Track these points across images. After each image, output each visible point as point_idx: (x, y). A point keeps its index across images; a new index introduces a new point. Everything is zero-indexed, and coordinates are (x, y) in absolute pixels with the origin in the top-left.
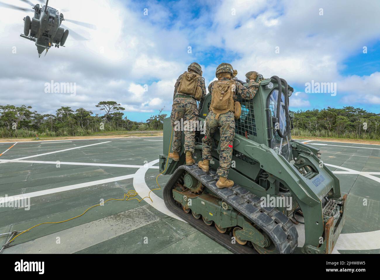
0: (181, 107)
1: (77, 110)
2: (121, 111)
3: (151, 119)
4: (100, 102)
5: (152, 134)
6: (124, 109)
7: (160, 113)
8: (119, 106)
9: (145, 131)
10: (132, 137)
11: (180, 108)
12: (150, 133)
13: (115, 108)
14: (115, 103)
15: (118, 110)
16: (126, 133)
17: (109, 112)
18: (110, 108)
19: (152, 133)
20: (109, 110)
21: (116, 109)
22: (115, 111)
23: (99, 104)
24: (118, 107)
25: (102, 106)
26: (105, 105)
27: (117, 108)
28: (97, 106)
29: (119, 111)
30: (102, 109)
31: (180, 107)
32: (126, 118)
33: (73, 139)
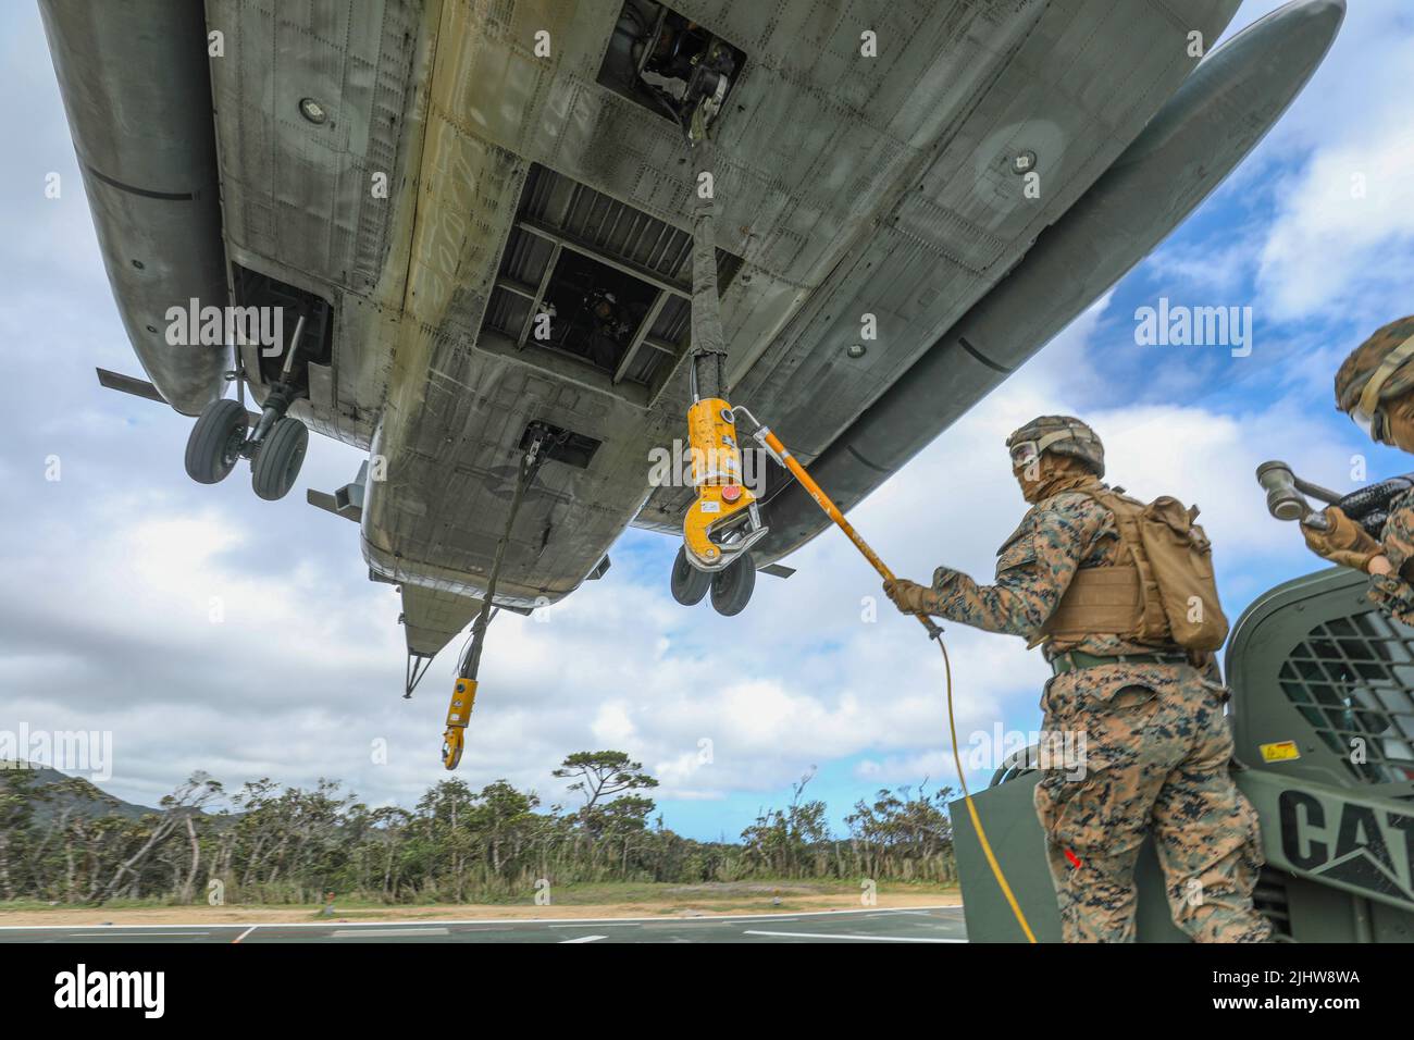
0: (1168, 735)
1: (487, 791)
2: (644, 793)
3: (762, 825)
4: (570, 757)
5: (777, 900)
6: (654, 783)
7: (798, 799)
8: (638, 772)
9: (739, 885)
10: (690, 915)
11: (1164, 740)
12: (761, 894)
13: (621, 779)
14: (622, 758)
15: (633, 785)
16: (657, 893)
17: (597, 795)
18: (603, 781)
19: (777, 894)
20: (600, 788)
21: (626, 783)
22: (619, 793)
23: (566, 763)
24: (633, 774)
25: (575, 770)
26: (587, 768)
27: (628, 778)
28: (558, 774)
29: (637, 790)
30: (575, 787)
31: (1164, 732)
32: (661, 823)
33: (456, 918)
